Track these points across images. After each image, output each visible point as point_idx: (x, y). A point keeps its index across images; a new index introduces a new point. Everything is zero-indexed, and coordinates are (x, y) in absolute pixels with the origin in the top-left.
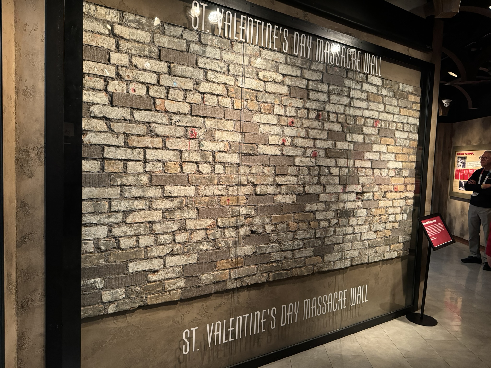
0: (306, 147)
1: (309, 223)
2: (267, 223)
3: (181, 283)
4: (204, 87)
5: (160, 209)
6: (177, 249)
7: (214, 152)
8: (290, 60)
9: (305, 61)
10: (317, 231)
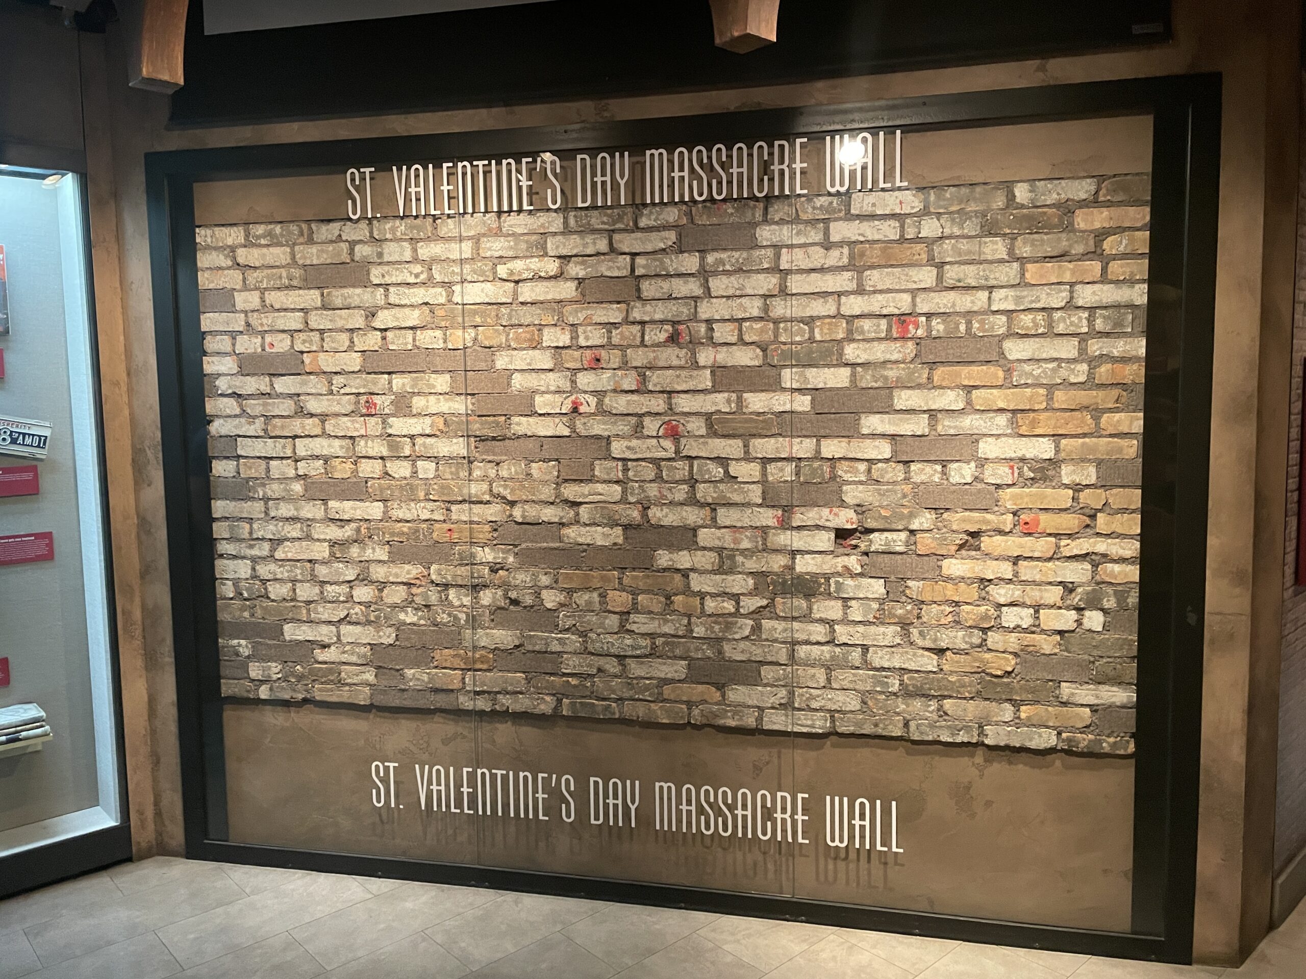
0: (643, 414)
1: (668, 598)
2: (546, 587)
3: (369, 676)
4: (384, 318)
5: (325, 540)
6: (356, 614)
7: (412, 437)
8: (576, 221)
9: (618, 214)
10: (693, 619)
